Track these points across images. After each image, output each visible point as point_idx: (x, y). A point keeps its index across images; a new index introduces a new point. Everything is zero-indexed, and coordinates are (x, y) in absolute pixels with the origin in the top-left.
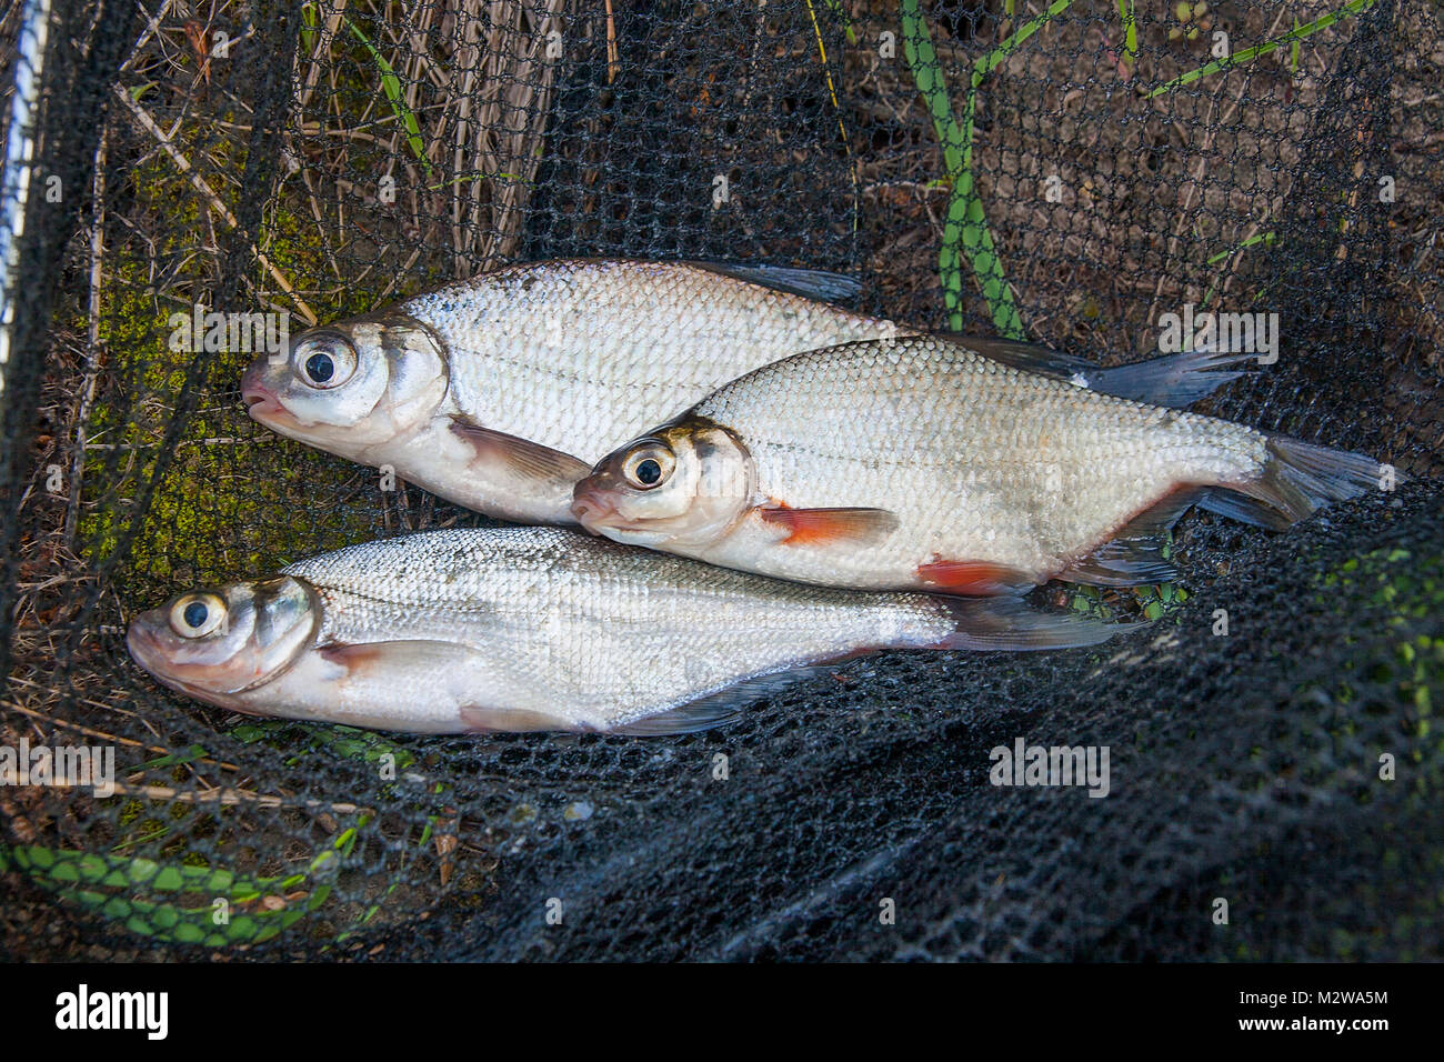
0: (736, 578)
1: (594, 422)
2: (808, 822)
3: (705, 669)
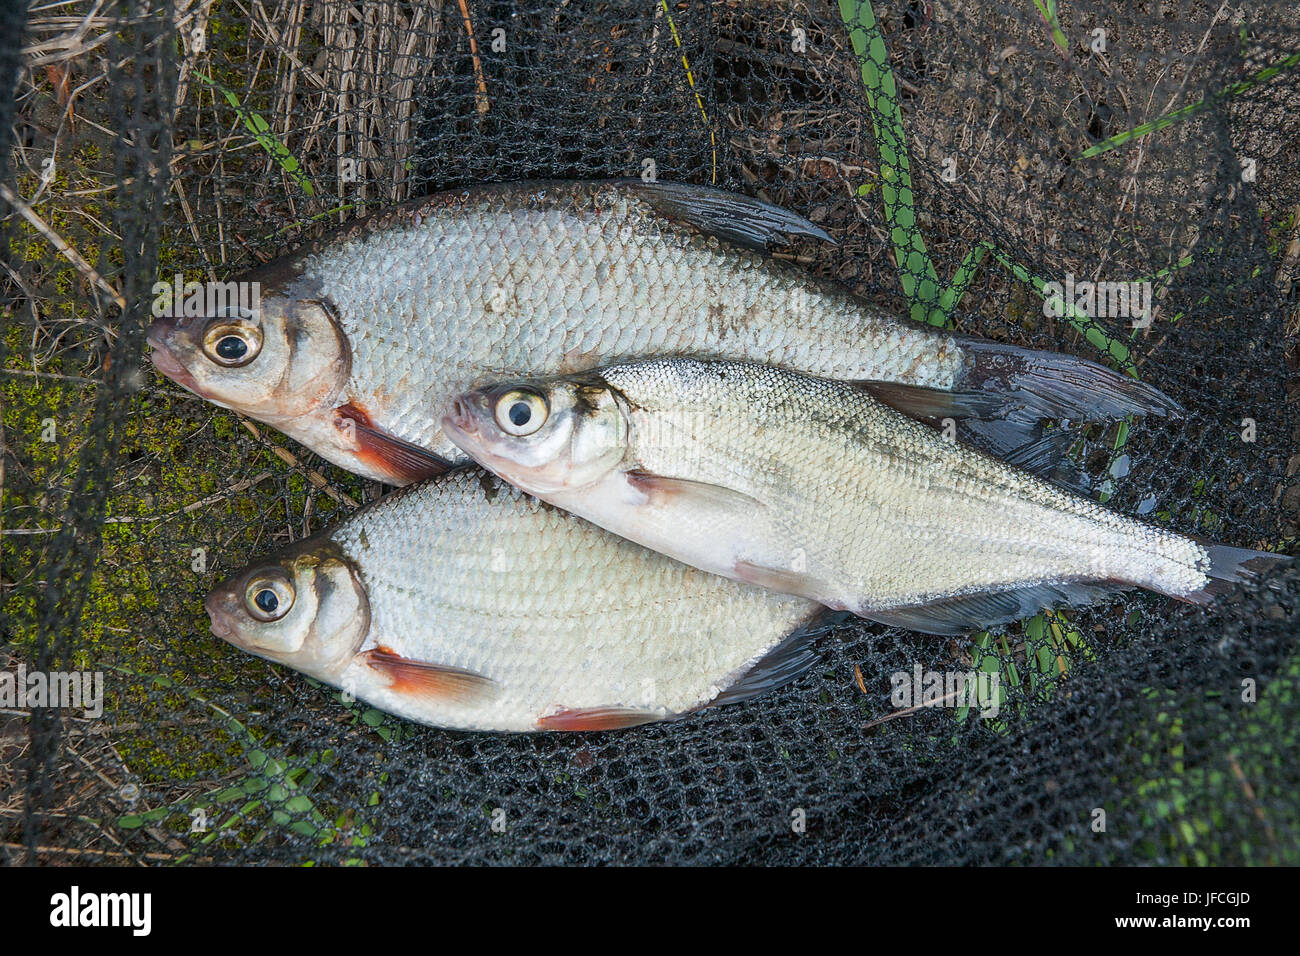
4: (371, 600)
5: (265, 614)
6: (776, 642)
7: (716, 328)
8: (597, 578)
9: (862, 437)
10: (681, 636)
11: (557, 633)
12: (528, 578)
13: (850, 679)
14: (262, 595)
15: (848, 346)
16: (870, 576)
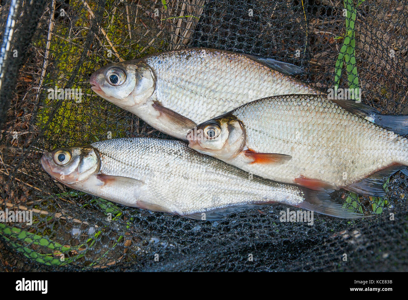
0: (236, 170)
1: (200, 109)
2: (233, 262)
3: (219, 200)
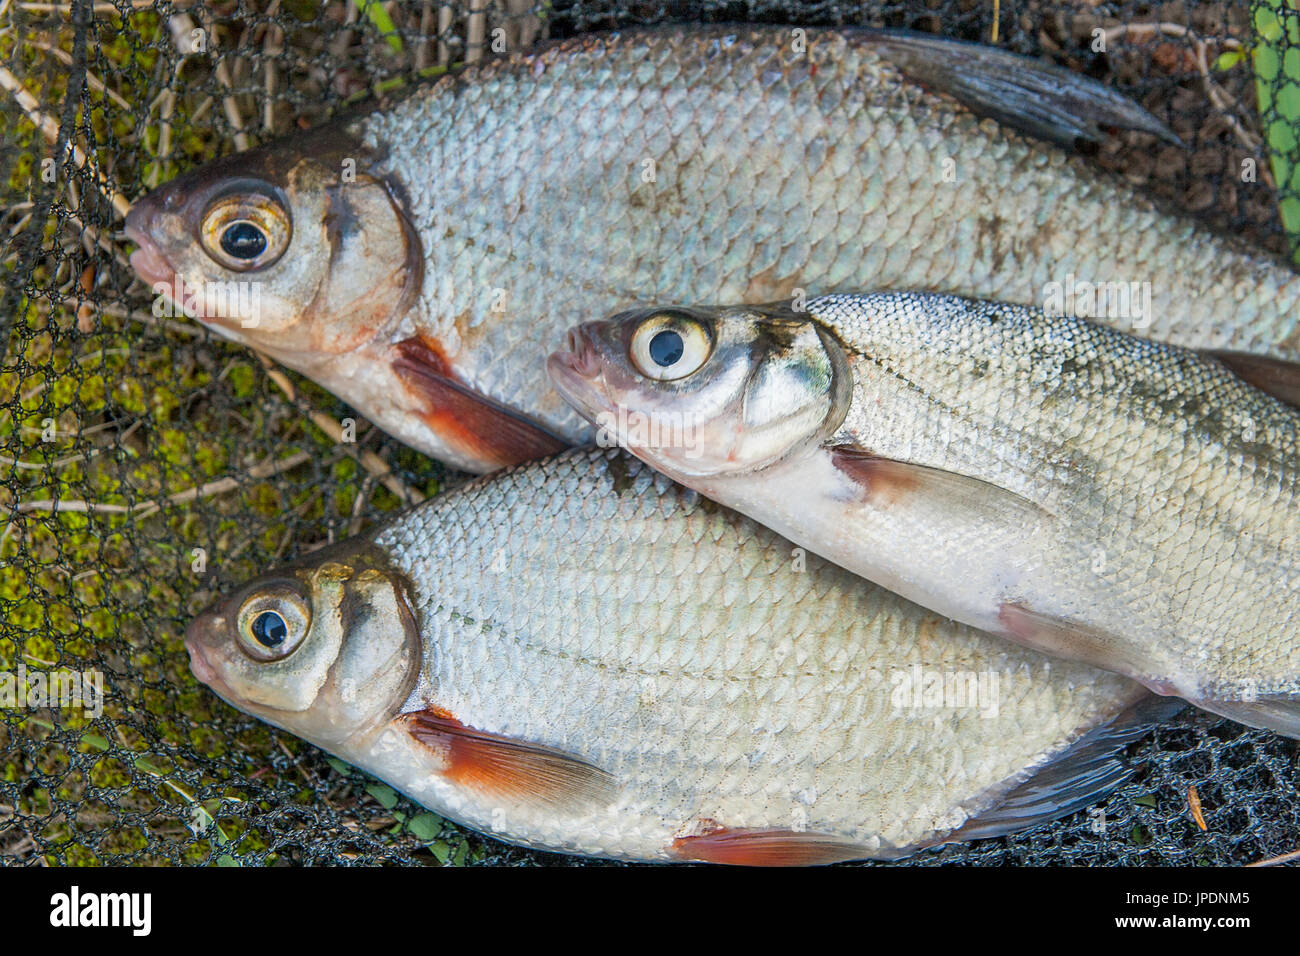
4: (425, 633)
5: (265, 651)
6: (1063, 745)
7: (988, 253)
8: (779, 622)
9: (1212, 426)
10: (910, 723)
11: (710, 704)
12: (669, 615)
13: (1179, 809)
14: (262, 620)
15: (1195, 294)
16: (1218, 643)
